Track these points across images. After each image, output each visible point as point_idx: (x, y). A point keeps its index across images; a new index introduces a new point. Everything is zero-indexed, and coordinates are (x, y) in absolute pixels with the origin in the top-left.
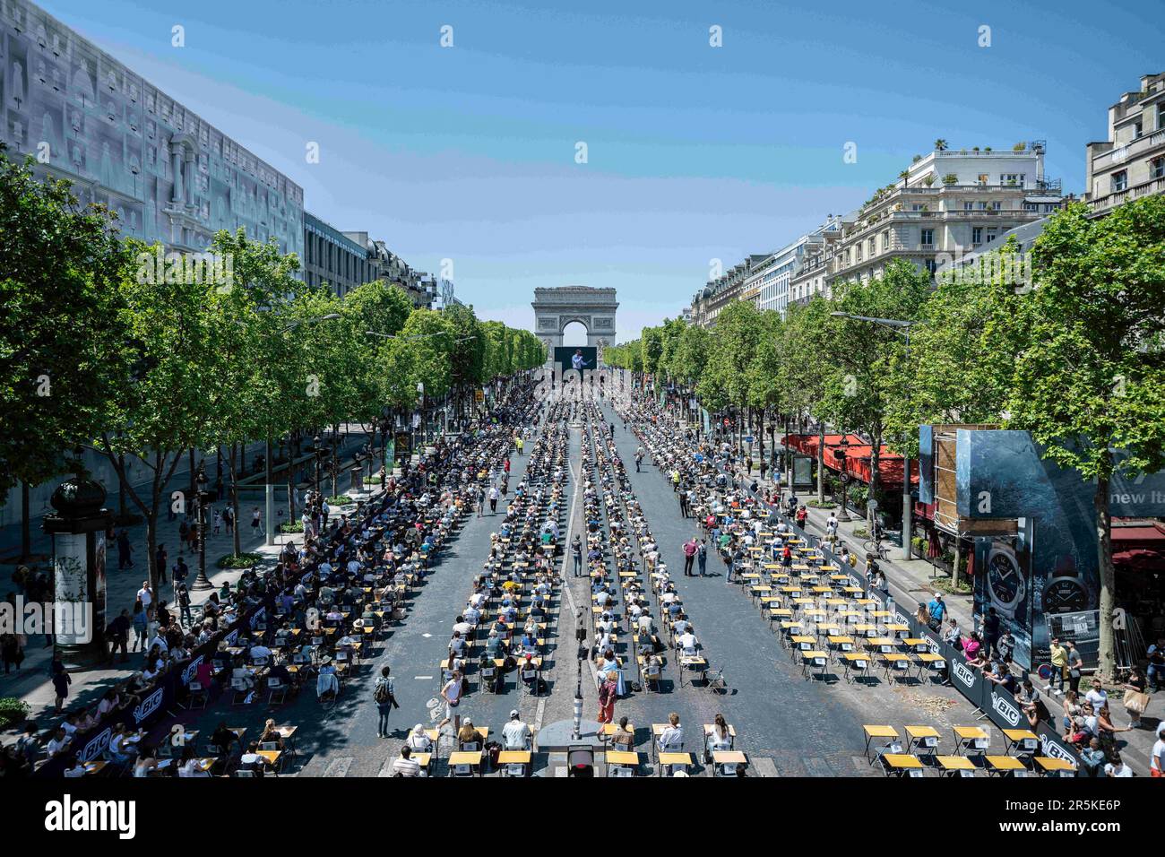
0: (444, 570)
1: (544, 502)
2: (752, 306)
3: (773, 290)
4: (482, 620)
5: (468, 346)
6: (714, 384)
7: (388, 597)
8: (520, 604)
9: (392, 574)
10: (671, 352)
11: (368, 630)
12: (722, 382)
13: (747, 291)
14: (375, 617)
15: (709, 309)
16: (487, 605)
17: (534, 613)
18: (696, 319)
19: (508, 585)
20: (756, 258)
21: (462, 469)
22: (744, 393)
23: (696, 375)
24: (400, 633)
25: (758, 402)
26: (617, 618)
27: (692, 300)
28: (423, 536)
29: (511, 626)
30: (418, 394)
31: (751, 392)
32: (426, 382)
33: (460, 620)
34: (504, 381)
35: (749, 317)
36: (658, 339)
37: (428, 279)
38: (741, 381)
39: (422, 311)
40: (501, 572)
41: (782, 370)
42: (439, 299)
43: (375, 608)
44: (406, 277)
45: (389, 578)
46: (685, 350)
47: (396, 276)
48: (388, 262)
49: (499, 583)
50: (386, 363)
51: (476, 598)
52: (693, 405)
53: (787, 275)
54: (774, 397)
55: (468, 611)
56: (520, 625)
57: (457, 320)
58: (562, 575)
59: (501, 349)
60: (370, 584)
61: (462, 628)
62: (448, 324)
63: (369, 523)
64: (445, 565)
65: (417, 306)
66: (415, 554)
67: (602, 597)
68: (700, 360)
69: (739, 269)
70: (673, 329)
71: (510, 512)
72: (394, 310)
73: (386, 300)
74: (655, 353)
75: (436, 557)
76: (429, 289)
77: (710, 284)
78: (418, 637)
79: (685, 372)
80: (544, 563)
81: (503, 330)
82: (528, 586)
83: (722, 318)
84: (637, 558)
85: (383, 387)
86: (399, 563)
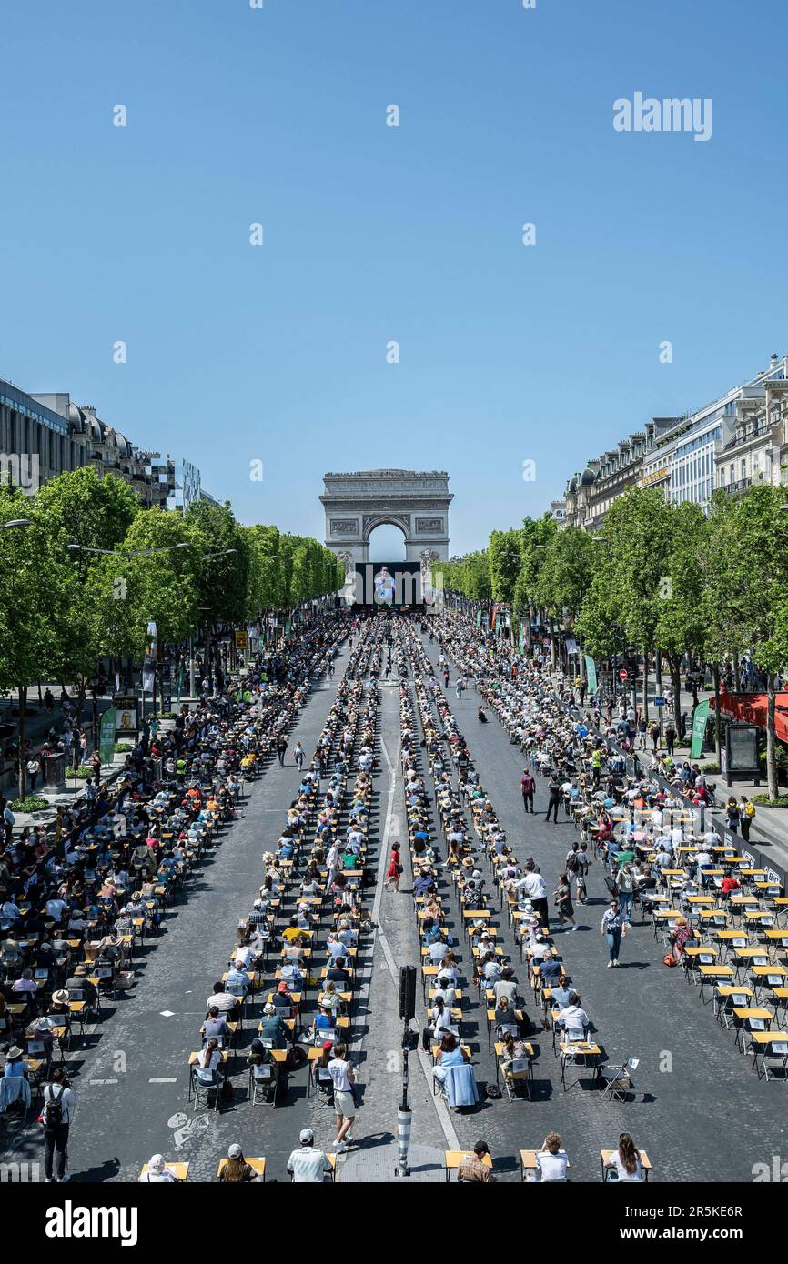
0: (191, 912)
1: (344, 803)
2: (659, 496)
3: (690, 472)
4: (252, 989)
5: (224, 564)
6: (602, 617)
7: (107, 953)
8: (308, 963)
9: (112, 917)
10: (536, 568)
11: (77, 1006)
12: (616, 614)
13: (648, 474)
14: (86, 985)
15: (593, 501)
16: (260, 965)
17: (332, 976)
18: (573, 517)
19: (291, 933)
20: (663, 423)
21: (216, 753)
22: (650, 629)
23: (574, 604)
24: (126, 1011)
25: (672, 643)
26: (462, 983)
27: (565, 488)
28: (160, 857)
29: (297, 997)
30: (149, 639)
31: (661, 629)
32: (160, 620)
33: (220, 988)
34: (281, 617)
35: (654, 513)
36: (514, 549)
37: (161, 463)
38: (645, 611)
39: (153, 512)
40: (279, 913)
41: (708, 592)
42: (179, 493)
43: (88, 971)
44: (127, 460)
45: (106, 925)
46: (556, 565)
47: (112, 459)
48: (100, 437)
49: (276, 931)
50: (99, 592)
51: (241, 955)
52: (572, 650)
53: (711, 448)
54: (696, 636)
55: (231, 976)
56: (310, 995)
57: (207, 525)
58: (374, 915)
59: (275, 567)
60: (78, 934)
61: (221, 1000)
62: (193, 531)
63: (75, 837)
64: (193, 903)
65: (145, 504)
66: (147, 887)
67: (436, 950)
68: (579, 579)
69: (637, 440)
70: (538, 533)
71: (292, 820)
72: (111, 511)
73: (99, 496)
74: (510, 570)
75: (178, 892)
76: (163, 478)
77: (591, 463)
78: (154, 1016)
79: (558, 599)
80: (347, 898)
81: (276, 539)
82: (322, 935)
83: (613, 514)
84: (489, 888)
85: (94, 629)
86: (123, 900)
